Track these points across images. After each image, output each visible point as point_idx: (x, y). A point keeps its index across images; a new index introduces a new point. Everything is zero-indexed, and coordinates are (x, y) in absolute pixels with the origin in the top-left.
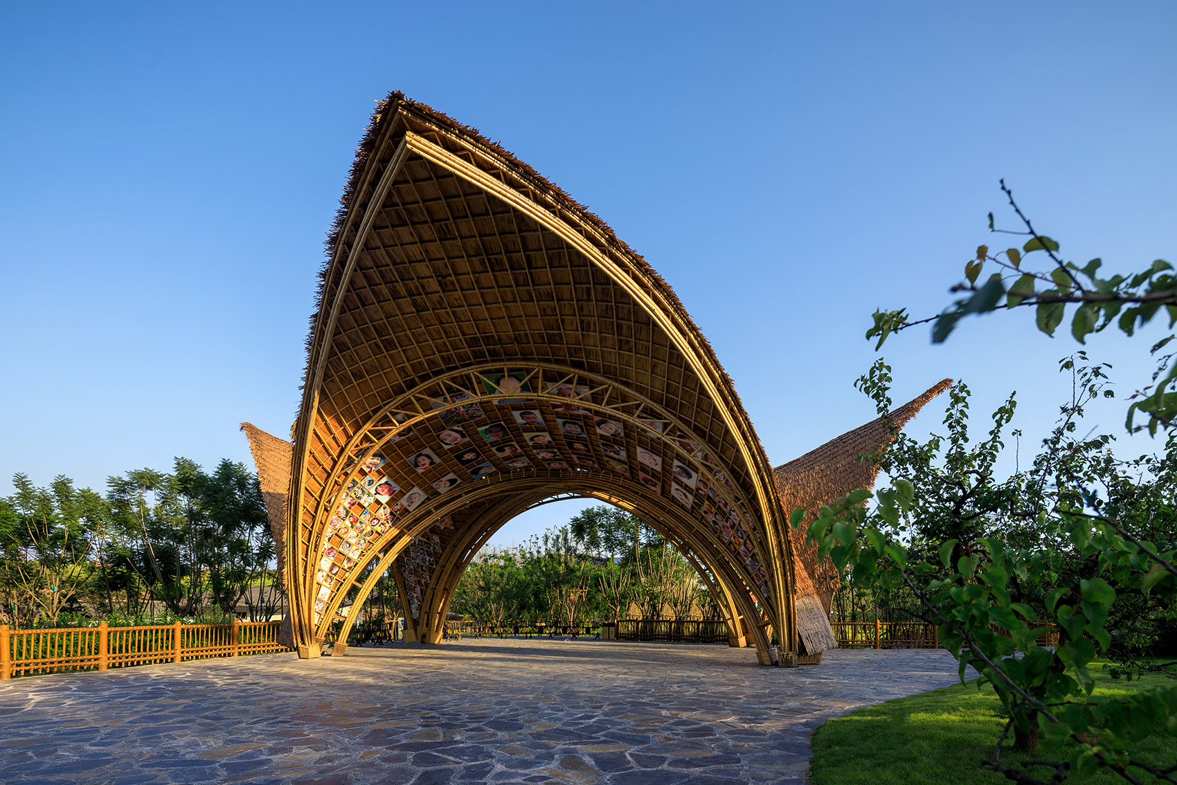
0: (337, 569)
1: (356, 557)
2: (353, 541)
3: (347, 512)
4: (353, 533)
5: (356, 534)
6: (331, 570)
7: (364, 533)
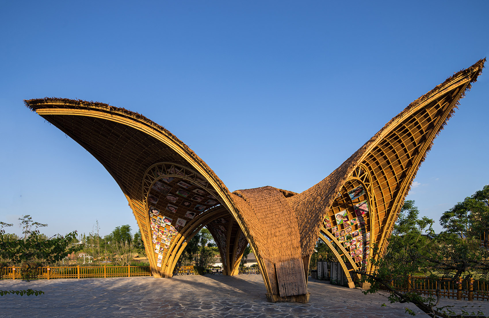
0: (163, 249)
1: (169, 245)
2: (165, 239)
3: (158, 230)
4: (164, 236)
5: (165, 237)
6: (161, 249)
7: (168, 236)
